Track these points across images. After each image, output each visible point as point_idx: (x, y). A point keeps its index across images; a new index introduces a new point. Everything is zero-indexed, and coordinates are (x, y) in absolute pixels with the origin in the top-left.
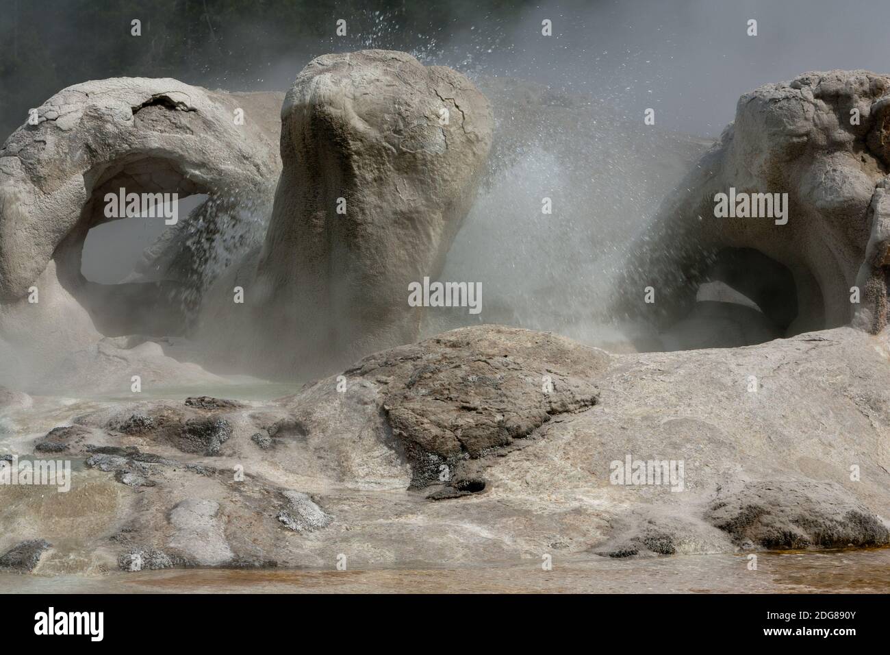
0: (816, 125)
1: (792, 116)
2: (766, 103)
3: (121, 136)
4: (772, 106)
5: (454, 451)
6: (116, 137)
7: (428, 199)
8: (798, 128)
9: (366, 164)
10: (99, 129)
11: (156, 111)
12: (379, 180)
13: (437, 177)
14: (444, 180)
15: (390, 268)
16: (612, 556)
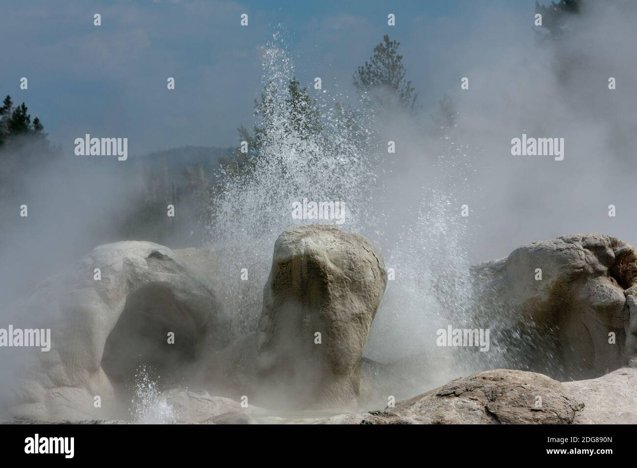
0: (587, 262)
1: (574, 258)
2: (554, 251)
4: (560, 253)
6: (142, 275)
7: (367, 307)
8: (578, 264)
9: (335, 287)
11: (156, 261)
12: (343, 297)
13: (371, 294)
14: (375, 296)
15: (351, 345)
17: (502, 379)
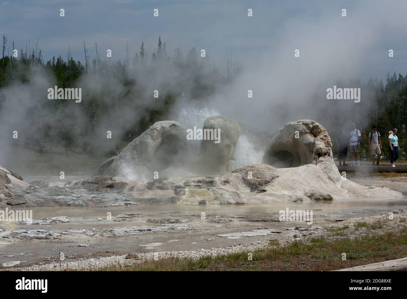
0: (303, 129)
1: (298, 128)
3: (168, 131)
4: (294, 126)
5: (258, 185)
6: (167, 131)
10: (164, 130)
11: (173, 127)
16: (294, 201)
17: (254, 167)
